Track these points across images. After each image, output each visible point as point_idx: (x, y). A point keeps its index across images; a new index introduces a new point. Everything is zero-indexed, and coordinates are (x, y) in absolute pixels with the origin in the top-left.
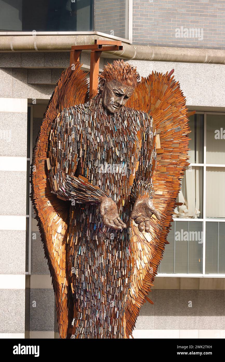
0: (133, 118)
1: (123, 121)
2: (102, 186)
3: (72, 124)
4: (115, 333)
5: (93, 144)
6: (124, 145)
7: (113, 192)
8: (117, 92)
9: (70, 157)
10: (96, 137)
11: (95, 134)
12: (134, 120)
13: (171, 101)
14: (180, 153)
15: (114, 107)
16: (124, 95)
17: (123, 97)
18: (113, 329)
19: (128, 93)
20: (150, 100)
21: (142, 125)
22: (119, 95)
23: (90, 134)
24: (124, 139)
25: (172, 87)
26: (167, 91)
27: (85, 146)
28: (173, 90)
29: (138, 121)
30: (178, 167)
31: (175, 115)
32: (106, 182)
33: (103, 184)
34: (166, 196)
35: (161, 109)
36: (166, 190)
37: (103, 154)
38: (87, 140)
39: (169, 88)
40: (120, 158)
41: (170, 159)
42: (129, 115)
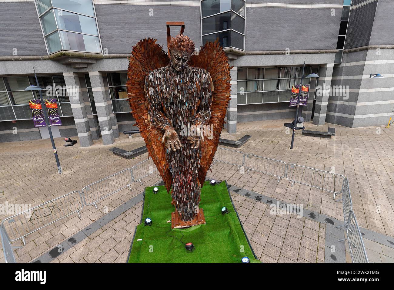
0: (194, 74)
1: (187, 76)
2: (174, 118)
3: (152, 81)
4: (191, 188)
5: (164, 92)
6: (186, 92)
7: (181, 120)
8: (176, 57)
9: (153, 101)
10: (166, 88)
11: (166, 86)
12: (195, 75)
13: (219, 61)
14: (226, 92)
15: (178, 68)
16: (181, 58)
17: (181, 60)
18: (190, 186)
19: (184, 57)
20: (208, 61)
21: (200, 77)
22: (179, 59)
23: (163, 86)
24: (186, 88)
25: (219, 51)
26: (216, 54)
27: (161, 94)
28: (220, 52)
29: (198, 75)
30: (225, 101)
31: (222, 69)
32: (176, 116)
33: (174, 116)
34: (219, 117)
35: (214, 66)
36: (219, 113)
37: (171, 99)
38: (162, 91)
39: (217, 52)
40: (183, 100)
41: (221, 96)
42: (192, 71)
